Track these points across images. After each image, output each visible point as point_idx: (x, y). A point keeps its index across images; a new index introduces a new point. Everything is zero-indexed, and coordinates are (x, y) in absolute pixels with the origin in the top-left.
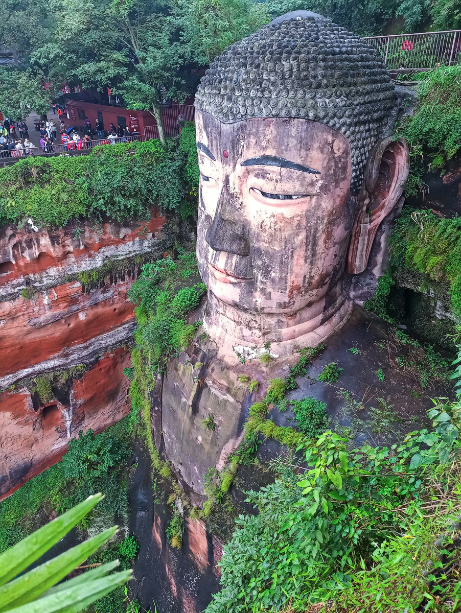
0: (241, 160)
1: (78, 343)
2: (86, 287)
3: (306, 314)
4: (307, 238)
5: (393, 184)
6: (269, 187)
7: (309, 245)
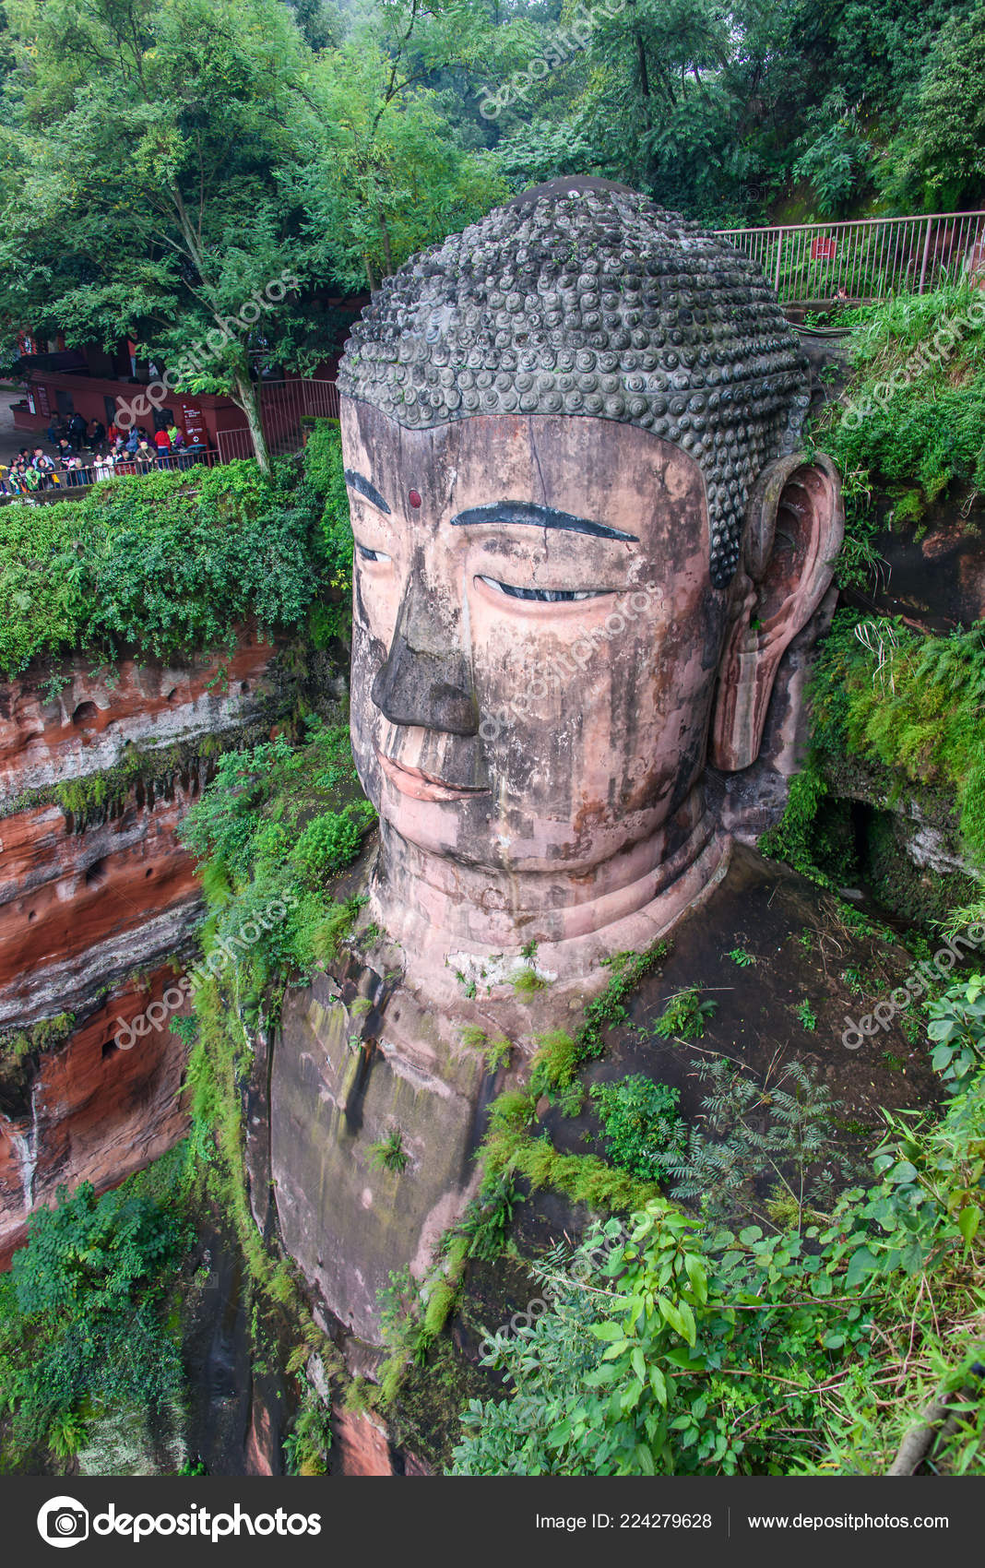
0: (451, 512)
1: (56, 960)
2: (77, 818)
3: (621, 870)
4: (613, 689)
5: (809, 561)
6: (519, 575)
7: (618, 706)
